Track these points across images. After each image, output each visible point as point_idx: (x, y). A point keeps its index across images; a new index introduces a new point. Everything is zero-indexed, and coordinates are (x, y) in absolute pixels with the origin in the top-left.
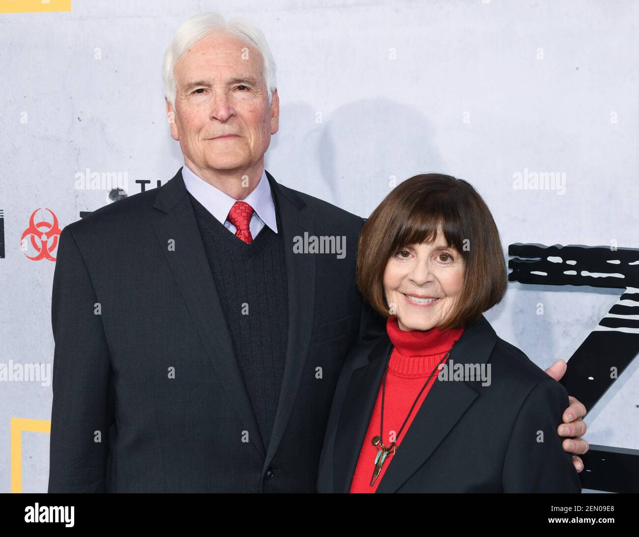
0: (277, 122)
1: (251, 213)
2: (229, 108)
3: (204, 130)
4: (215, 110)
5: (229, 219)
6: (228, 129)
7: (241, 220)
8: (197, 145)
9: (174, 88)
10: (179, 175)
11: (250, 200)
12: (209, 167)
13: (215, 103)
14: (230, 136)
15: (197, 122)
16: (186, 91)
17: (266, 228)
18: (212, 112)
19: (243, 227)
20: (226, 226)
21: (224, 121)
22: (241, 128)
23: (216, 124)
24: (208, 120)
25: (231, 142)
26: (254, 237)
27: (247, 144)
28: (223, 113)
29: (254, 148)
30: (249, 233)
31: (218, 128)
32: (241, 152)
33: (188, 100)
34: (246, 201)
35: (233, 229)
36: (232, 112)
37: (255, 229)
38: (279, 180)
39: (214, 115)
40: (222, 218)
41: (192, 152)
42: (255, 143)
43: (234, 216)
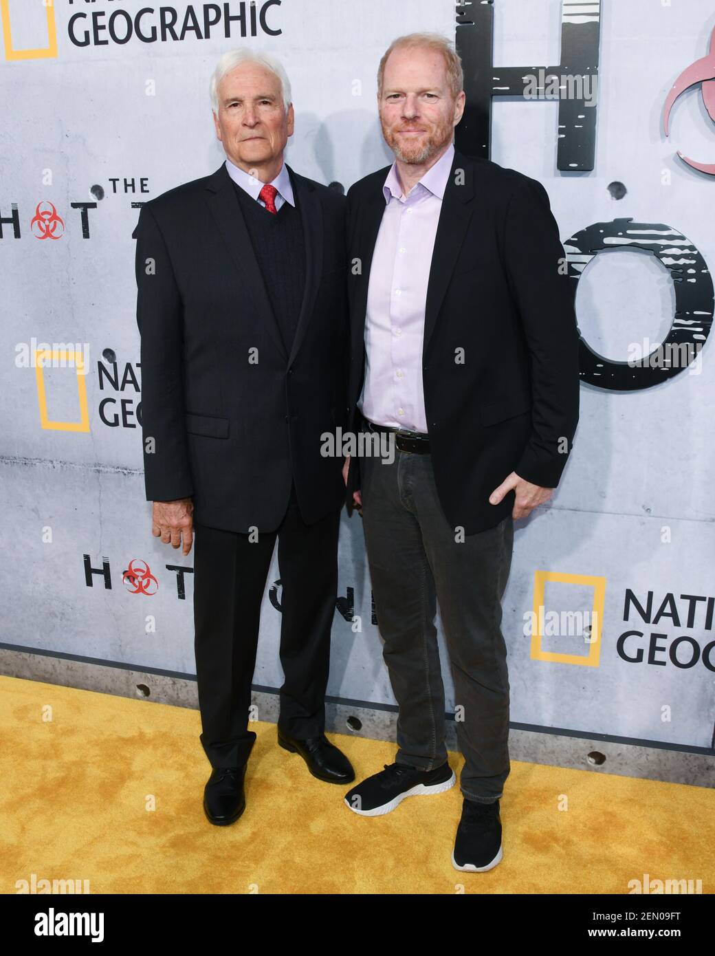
0: (293, 127)
1: (275, 193)
2: (255, 117)
3: (238, 134)
4: (246, 119)
5: (260, 197)
6: (255, 132)
7: (268, 197)
8: (234, 144)
9: (217, 102)
10: (224, 166)
11: (275, 184)
12: (242, 160)
13: (246, 113)
14: (256, 138)
15: (233, 127)
16: (225, 105)
17: (286, 204)
18: (243, 121)
19: (270, 202)
20: (258, 202)
21: (252, 127)
22: (264, 132)
23: (246, 128)
24: (241, 126)
25: (257, 142)
26: (278, 209)
27: (269, 144)
28: (251, 121)
29: (274, 147)
30: (275, 207)
31: (248, 132)
32: (264, 150)
33: (227, 111)
34: (271, 184)
35: (263, 204)
36: (257, 120)
37: (279, 204)
38: (296, 171)
39: (245, 122)
40: (255, 197)
41: (231, 150)
42: (274, 144)
43: (264, 195)
